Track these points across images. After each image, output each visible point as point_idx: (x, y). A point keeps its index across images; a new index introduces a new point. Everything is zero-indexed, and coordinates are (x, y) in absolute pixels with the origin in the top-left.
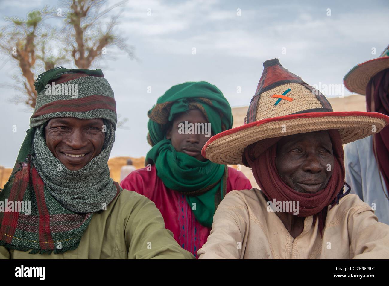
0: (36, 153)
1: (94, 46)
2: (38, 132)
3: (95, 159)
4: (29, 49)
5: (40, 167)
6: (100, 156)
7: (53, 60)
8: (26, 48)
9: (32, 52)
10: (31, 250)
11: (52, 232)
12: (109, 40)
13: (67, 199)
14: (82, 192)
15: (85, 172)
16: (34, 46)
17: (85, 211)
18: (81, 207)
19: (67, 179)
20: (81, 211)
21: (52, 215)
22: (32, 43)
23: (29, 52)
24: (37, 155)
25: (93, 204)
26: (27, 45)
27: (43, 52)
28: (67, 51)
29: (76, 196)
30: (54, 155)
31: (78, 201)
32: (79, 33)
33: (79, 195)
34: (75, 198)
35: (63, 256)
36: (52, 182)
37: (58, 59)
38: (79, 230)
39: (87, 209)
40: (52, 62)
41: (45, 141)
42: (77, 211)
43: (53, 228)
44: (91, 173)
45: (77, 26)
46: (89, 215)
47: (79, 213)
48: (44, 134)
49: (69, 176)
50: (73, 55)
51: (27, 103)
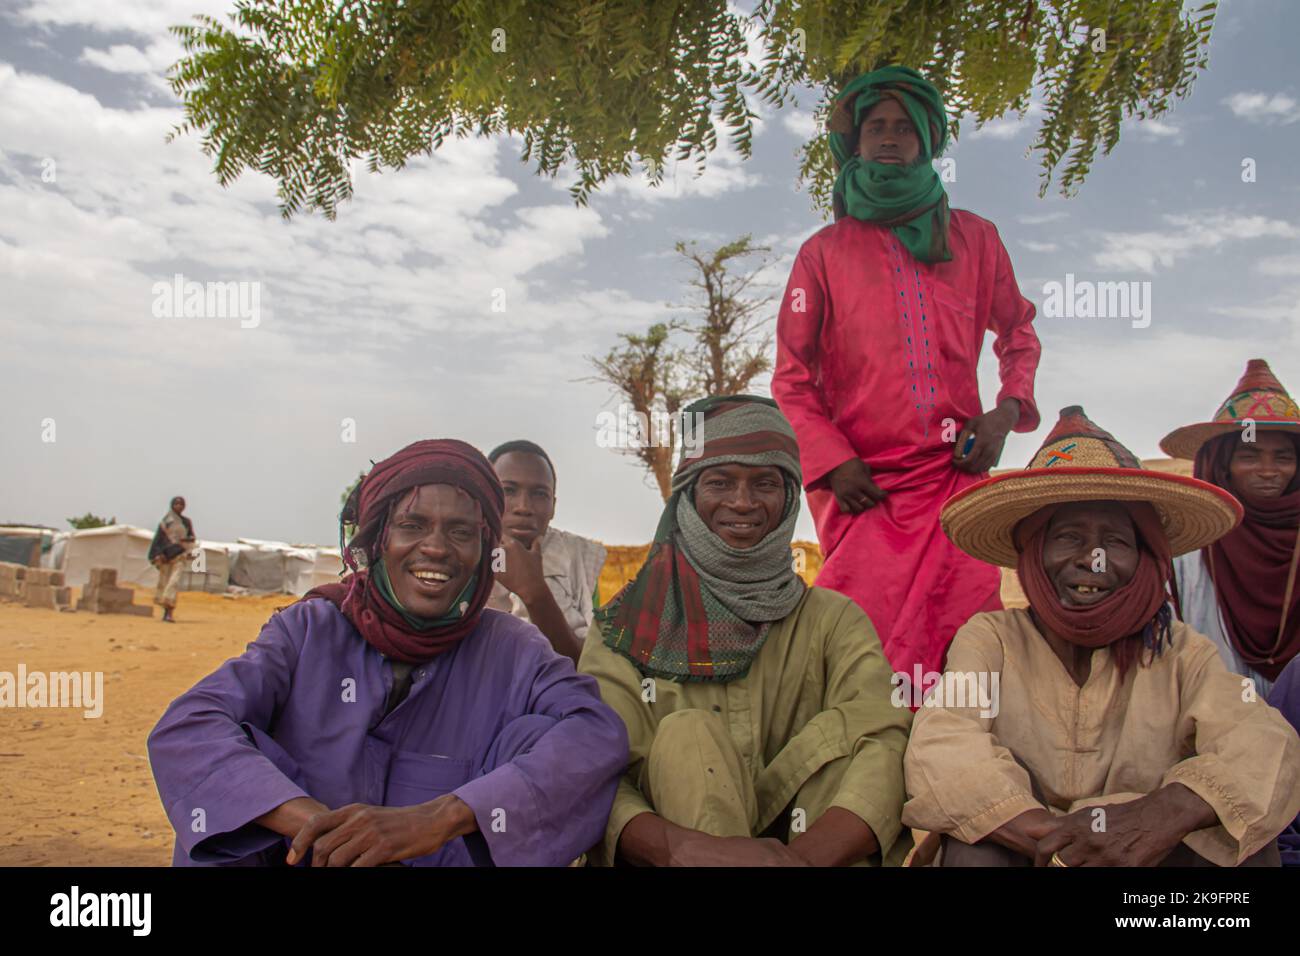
0: (682, 528)
1: (738, 374)
2: (684, 497)
3: (773, 535)
4: (646, 378)
5: (687, 548)
6: (780, 530)
7: (679, 394)
8: (643, 376)
9: (651, 382)
10: (675, 678)
11: (711, 649)
12: (760, 367)
13: (734, 599)
14: (754, 590)
15: (757, 554)
16: (654, 374)
17: (760, 619)
18: (754, 612)
19: (730, 565)
20: (754, 619)
21: (713, 622)
22: (652, 369)
23: (646, 381)
24: (683, 531)
25: (773, 608)
26: (643, 373)
27: (666, 382)
28: (698, 381)
29: (746, 596)
30: (711, 530)
31: (750, 602)
32: (718, 355)
33: (751, 594)
34: (745, 599)
35: (726, 689)
36: (707, 572)
37: (686, 392)
38: (752, 649)
39: (765, 616)
40: (677, 396)
41: (695, 508)
42: (748, 619)
43: (714, 642)
44: (766, 557)
45: (715, 346)
46: (765, 627)
47: (750, 623)
48: (693, 499)
49: (733, 560)
50: (707, 388)
51: (639, 454)
